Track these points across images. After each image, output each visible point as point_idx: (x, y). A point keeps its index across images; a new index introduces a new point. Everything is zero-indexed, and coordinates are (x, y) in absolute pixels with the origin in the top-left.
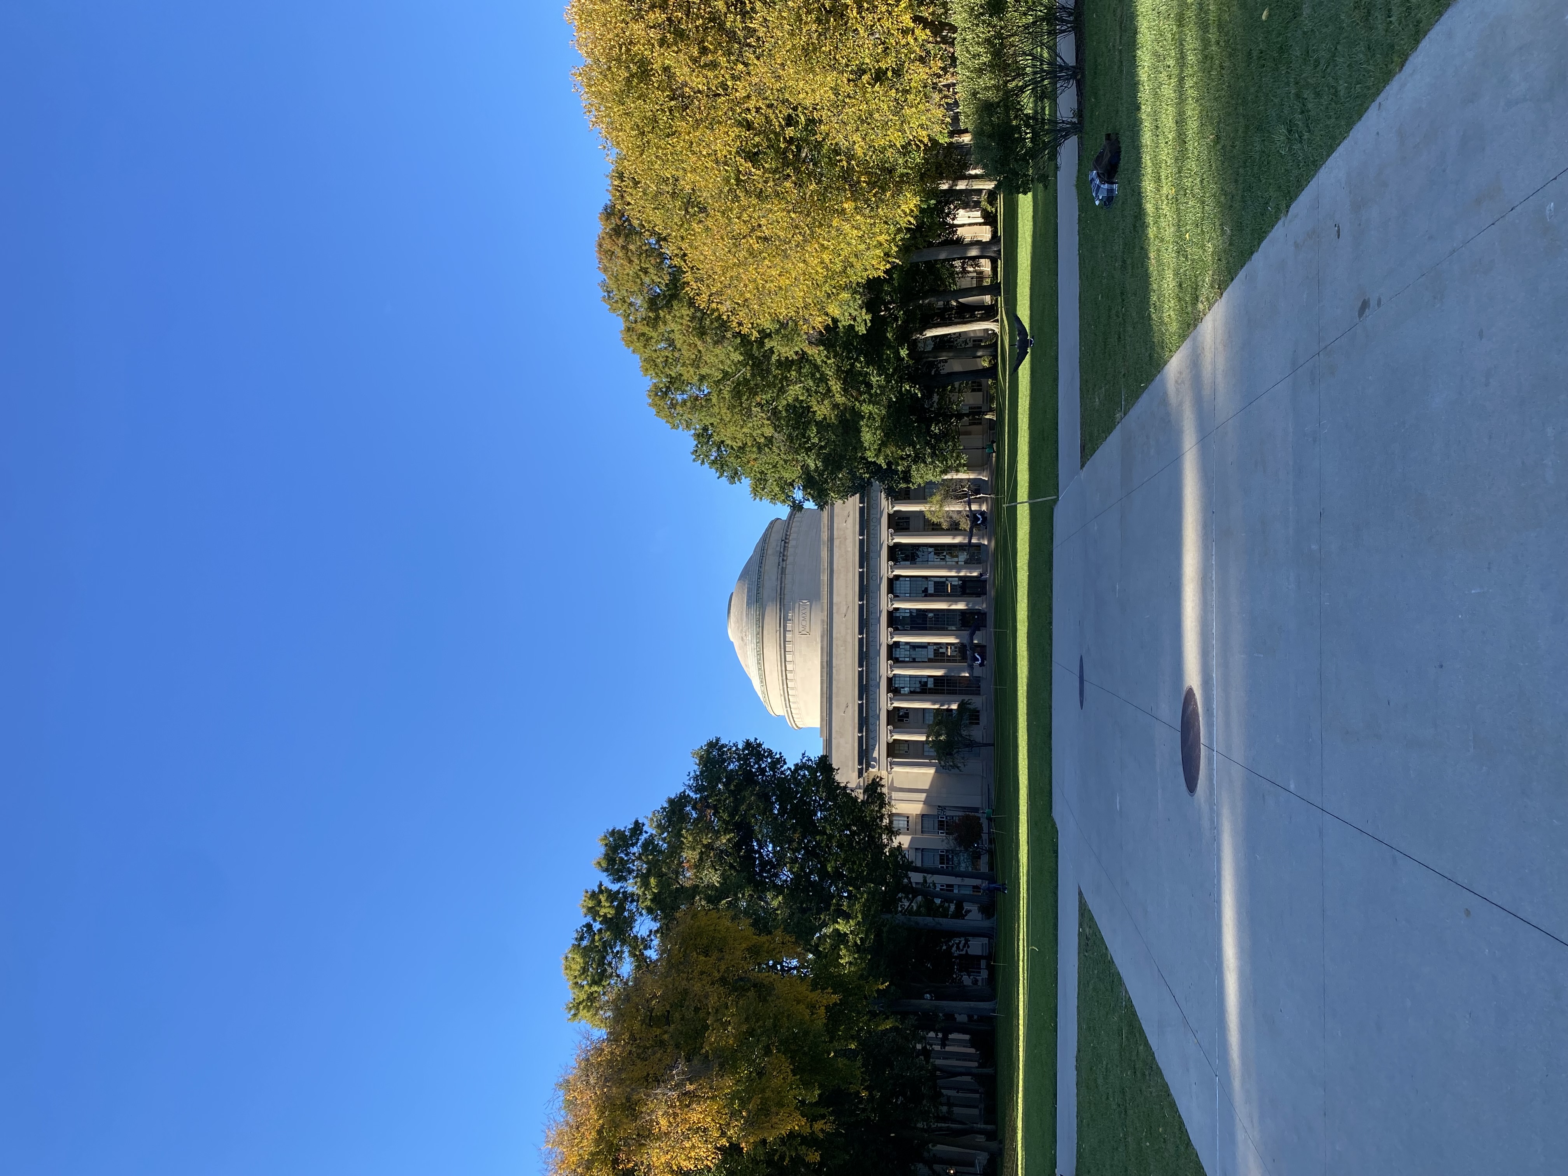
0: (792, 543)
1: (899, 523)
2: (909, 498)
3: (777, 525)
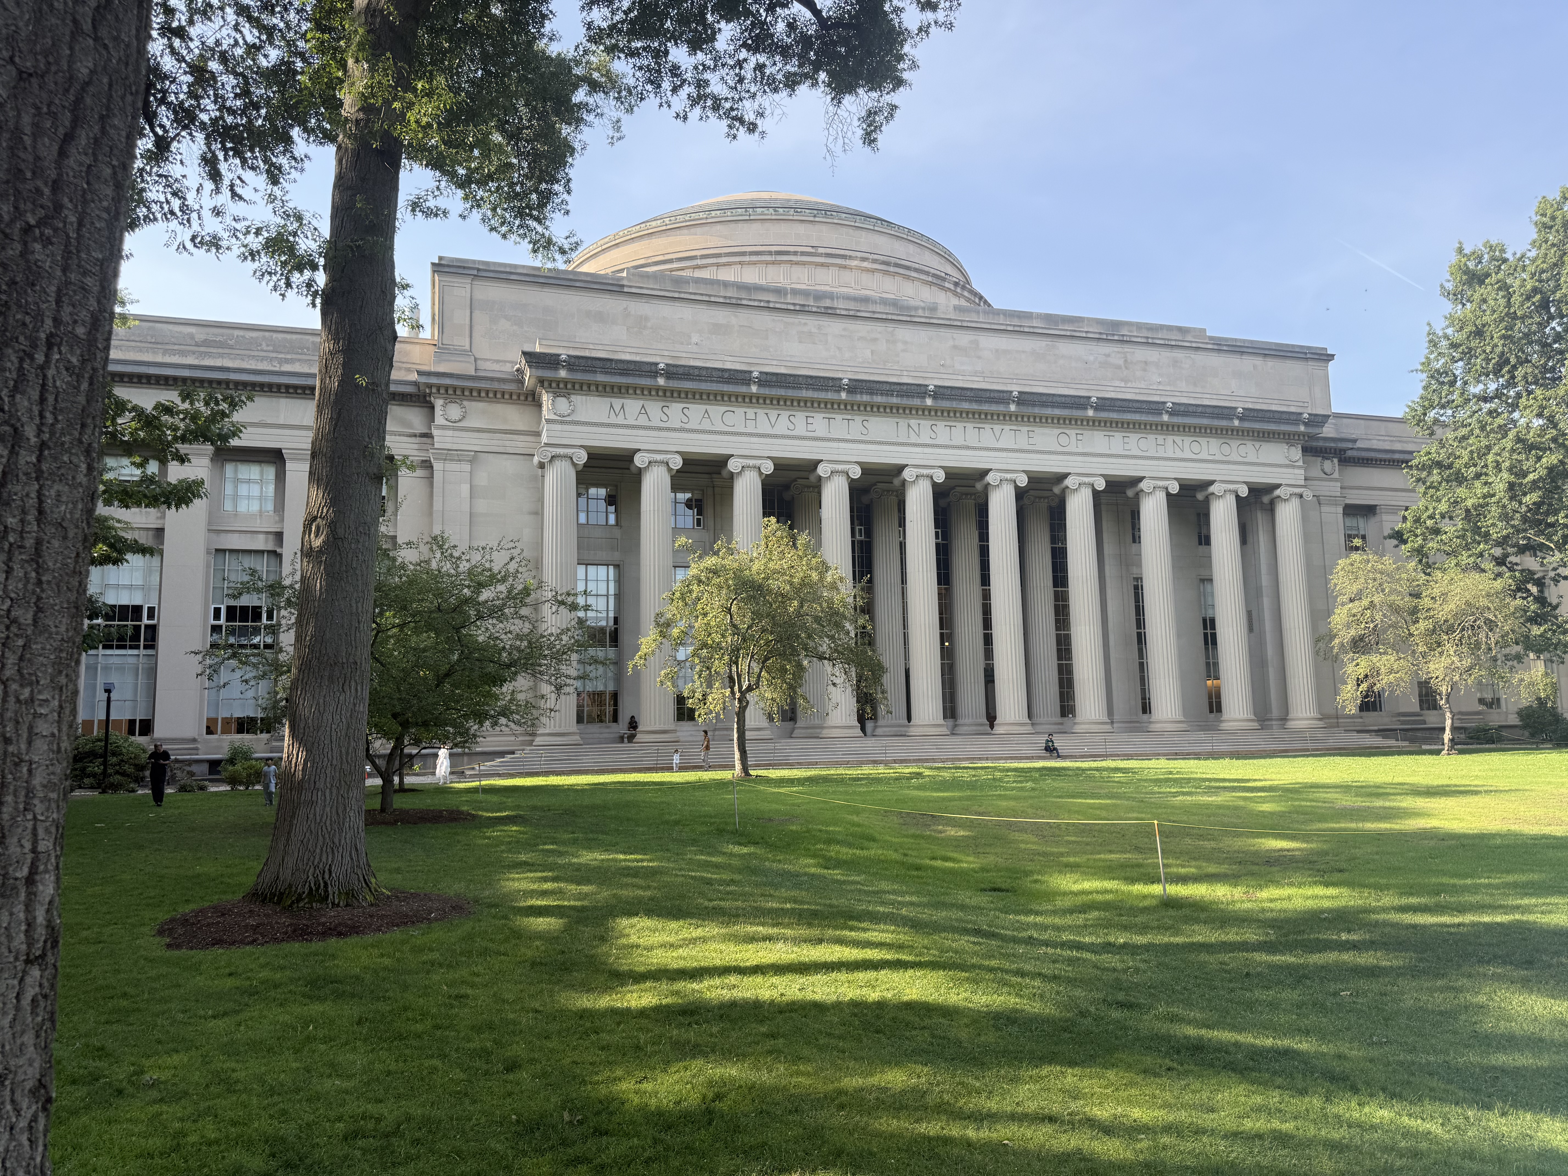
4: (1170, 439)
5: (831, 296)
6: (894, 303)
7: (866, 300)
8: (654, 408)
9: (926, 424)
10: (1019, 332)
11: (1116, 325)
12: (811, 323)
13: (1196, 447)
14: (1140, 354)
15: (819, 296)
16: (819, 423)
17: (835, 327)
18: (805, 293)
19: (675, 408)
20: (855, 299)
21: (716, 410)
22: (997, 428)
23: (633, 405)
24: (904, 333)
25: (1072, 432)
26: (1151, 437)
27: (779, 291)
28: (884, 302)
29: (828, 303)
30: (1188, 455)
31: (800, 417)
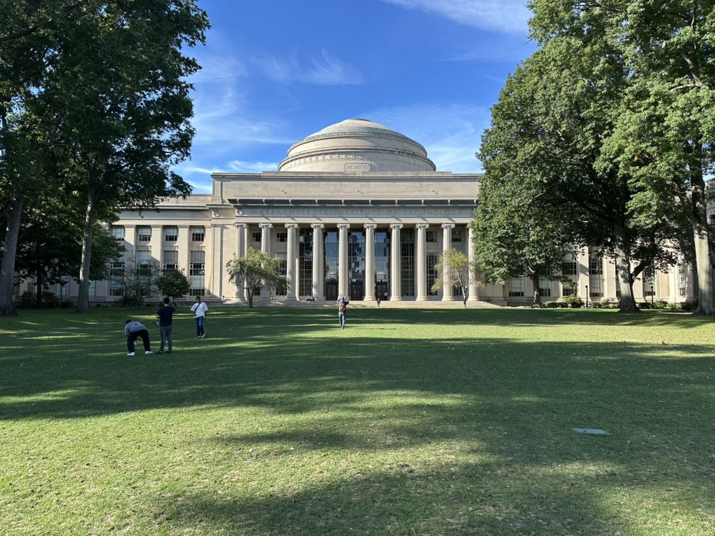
2: (452, 240)
4: (427, 211)
5: (322, 173)
6: (342, 173)
7: (333, 173)
8: (264, 211)
9: (344, 211)
11: (418, 173)
12: (315, 181)
13: (436, 213)
14: (424, 182)
15: (318, 173)
16: (312, 213)
17: (323, 182)
18: (314, 173)
19: (270, 211)
20: (330, 173)
21: (281, 211)
22: (367, 211)
23: (259, 211)
24: (344, 183)
25: (393, 211)
26: (420, 211)
27: (307, 173)
28: (339, 173)
29: (321, 175)
30: (433, 215)
31: (306, 211)
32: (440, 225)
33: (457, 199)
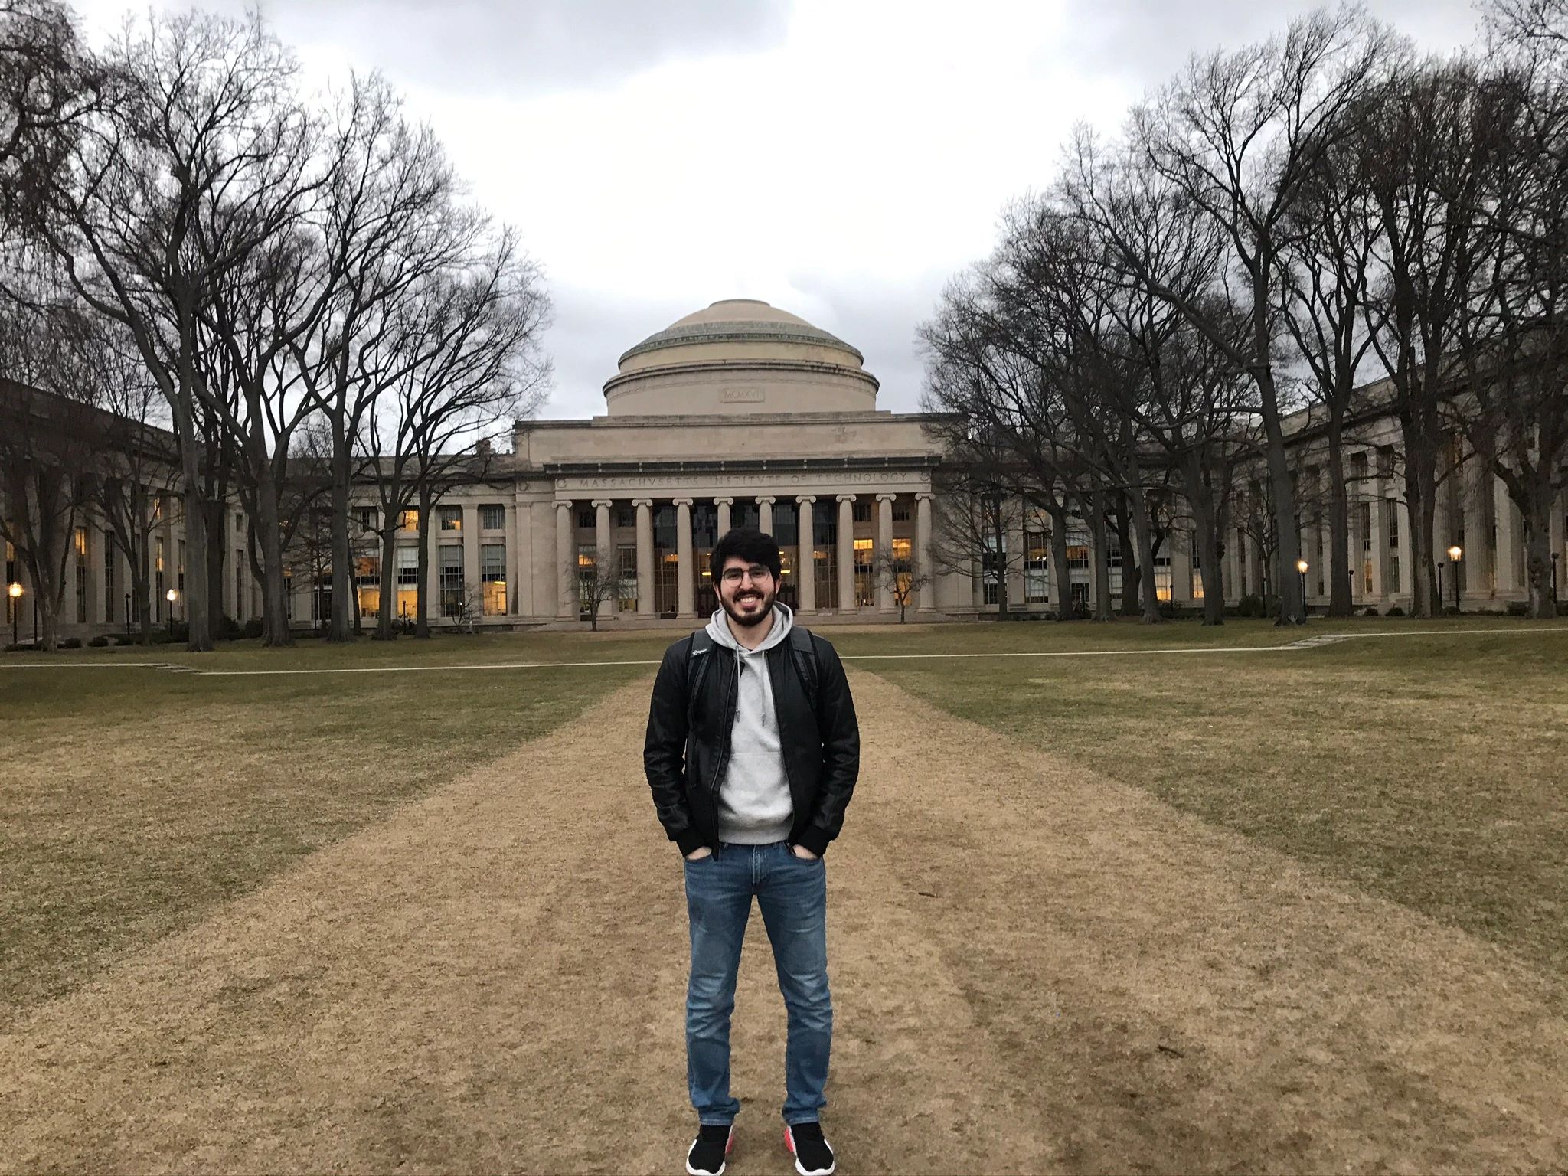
0: (835, 379)
1: (864, 507)
2: (894, 518)
3: (854, 361)
4: (852, 475)
5: (688, 417)
6: (720, 417)
7: (705, 417)
8: (600, 481)
9: (725, 478)
10: (783, 424)
11: (838, 414)
12: (677, 431)
13: (867, 478)
14: (849, 428)
16: (673, 482)
17: (689, 431)
19: (609, 480)
21: (626, 480)
22: (759, 477)
23: (591, 481)
24: (723, 430)
25: (800, 475)
26: (842, 475)
27: (663, 417)
28: (714, 416)
30: (862, 481)
31: (665, 480)
32: (875, 495)
33: (898, 455)
